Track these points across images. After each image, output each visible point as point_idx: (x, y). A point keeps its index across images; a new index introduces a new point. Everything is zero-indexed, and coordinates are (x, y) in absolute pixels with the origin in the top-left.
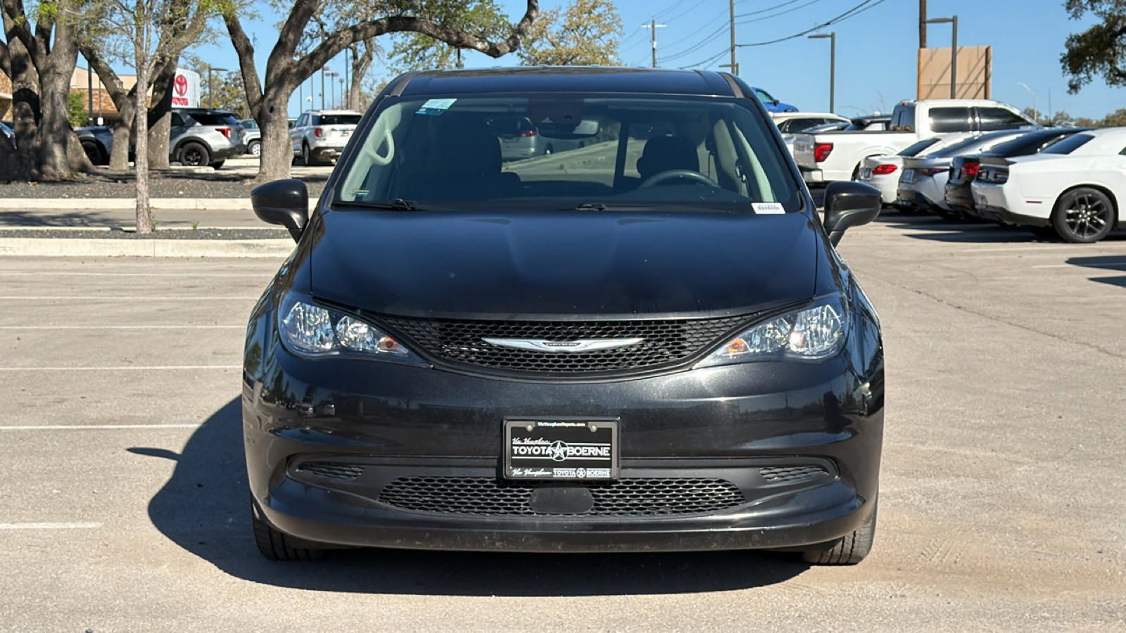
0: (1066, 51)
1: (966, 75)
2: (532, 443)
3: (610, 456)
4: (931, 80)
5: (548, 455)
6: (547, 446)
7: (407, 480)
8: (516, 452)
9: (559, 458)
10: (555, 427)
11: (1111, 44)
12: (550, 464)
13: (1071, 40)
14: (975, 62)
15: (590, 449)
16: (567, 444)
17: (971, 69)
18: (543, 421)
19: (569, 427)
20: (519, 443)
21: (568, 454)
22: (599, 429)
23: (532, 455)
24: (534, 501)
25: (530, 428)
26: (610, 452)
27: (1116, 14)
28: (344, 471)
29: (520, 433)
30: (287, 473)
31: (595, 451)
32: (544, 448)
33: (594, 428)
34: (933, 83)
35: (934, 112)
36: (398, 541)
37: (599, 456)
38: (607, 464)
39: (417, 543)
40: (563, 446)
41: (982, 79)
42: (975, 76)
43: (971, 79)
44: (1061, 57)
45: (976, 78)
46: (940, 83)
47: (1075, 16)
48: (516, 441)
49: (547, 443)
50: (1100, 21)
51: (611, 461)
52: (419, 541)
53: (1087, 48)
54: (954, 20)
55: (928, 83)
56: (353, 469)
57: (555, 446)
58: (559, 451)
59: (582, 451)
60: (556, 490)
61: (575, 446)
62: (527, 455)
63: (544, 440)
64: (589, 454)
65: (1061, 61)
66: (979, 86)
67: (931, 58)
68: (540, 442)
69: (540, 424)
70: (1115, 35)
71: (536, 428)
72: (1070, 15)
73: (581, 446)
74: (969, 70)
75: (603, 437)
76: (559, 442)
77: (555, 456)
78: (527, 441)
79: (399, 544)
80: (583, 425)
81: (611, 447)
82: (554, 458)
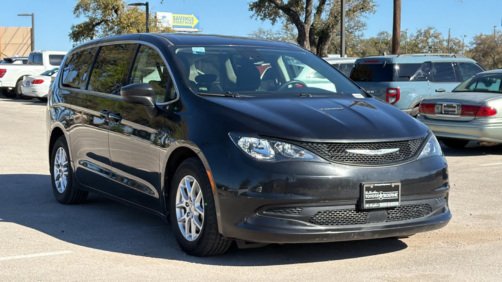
0: (71, 32)
1: (22, 40)
2: (372, 193)
3: (398, 197)
4: (6, 41)
5: (377, 198)
6: (377, 194)
7: (321, 212)
8: (366, 198)
9: (381, 199)
10: (381, 186)
11: (92, 29)
12: (378, 201)
13: (74, 27)
14: (26, 34)
15: (391, 194)
16: (383, 193)
17: (24, 37)
18: (376, 184)
19: (385, 186)
20: (368, 193)
21: (384, 197)
22: (395, 186)
23: (372, 198)
24: (368, 217)
25: (372, 187)
26: (398, 195)
27: (94, 17)
28: (293, 210)
29: (368, 189)
30: (257, 214)
31: (393, 195)
32: (376, 195)
33: (393, 185)
34: (7, 43)
35: (51, 57)
36: (317, 239)
37: (394, 197)
38: (397, 200)
39: (325, 239)
40: (382, 193)
41: (29, 42)
42: (26, 41)
43: (25, 42)
44: (69, 34)
45: (27, 41)
46: (10, 43)
47: (77, 16)
48: (367, 193)
49: (377, 193)
50: (87, 20)
51: (398, 199)
52: (326, 238)
53: (82, 31)
54: (32, 15)
55: (4, 42)
56: (297, 209)
57: (379, 194)
58: (381, 196)
59: (389, 195)
60: (376, 212)
61: (386, 193)
62: (370, 198)
63: (376, 191)
64: (391, 196)
65: (69, 36)
66: (28, 45)
67: (5, 31)
68: (375, 192)
69: (376, 185)
70: (94, 26)
71: (374, 187)
72: (75, 16)
73: (388, 193)
74: (23, 37)
75: (396, 189)
76: (381, 192)
77: (380, 198)
78: (370, 192)
79: (317, 241)
80: (390, 184)
81: (398, 193)
82: (379, 199)
